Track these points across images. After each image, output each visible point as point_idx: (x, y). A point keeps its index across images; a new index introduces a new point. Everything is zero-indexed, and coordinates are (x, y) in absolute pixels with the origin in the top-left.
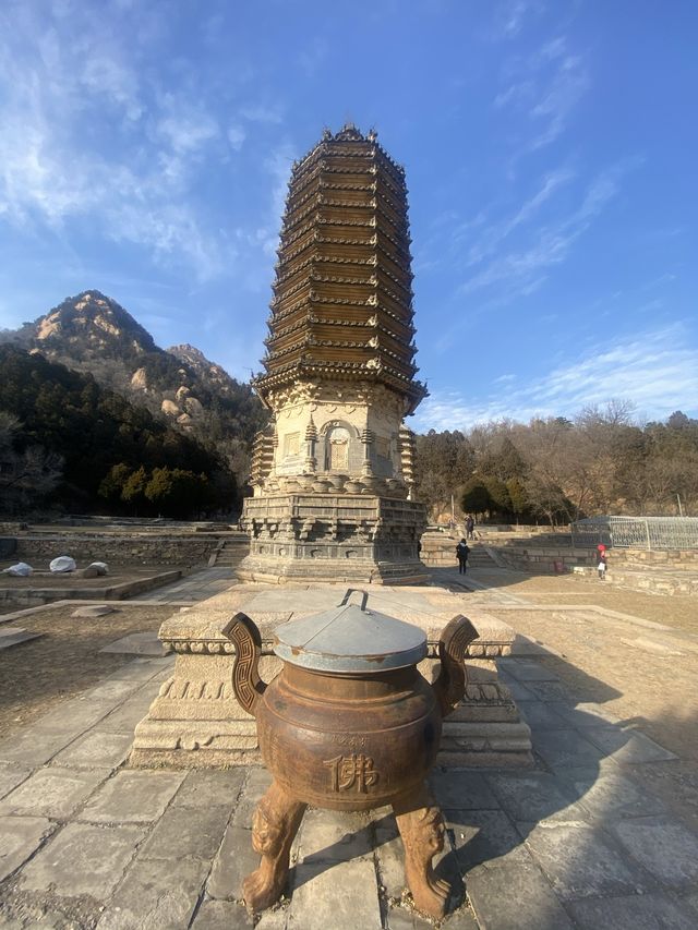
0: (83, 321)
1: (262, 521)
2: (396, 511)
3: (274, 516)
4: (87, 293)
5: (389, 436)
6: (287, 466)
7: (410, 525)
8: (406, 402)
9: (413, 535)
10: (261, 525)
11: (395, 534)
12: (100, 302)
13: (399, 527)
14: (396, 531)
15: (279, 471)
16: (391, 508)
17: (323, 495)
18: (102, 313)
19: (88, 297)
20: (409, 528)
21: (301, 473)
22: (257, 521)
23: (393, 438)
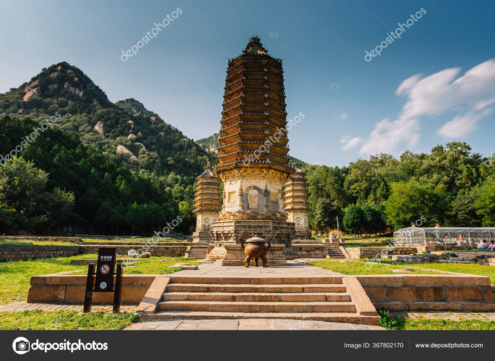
0: (56, 86)
1: (221, 232)
2: (280, 227)
3: (226, 230)
4: (59, 65)
5: (277, 191)
6: (230, 207)
7: (287, 233)
8: (285, 175)
9: (289, 238)
10: (220, 234)
11: (280, 238)
12: (69, 71)
13: (282, 234)
14: (280, 236)
15: (227, 210)
16: (278, 226)
17: (247, 220)
18: (71, 80)
19: (59, 68)
20: (287, 234)
21: (237, 211)
22: (218, 232)
23: (279, 192)
